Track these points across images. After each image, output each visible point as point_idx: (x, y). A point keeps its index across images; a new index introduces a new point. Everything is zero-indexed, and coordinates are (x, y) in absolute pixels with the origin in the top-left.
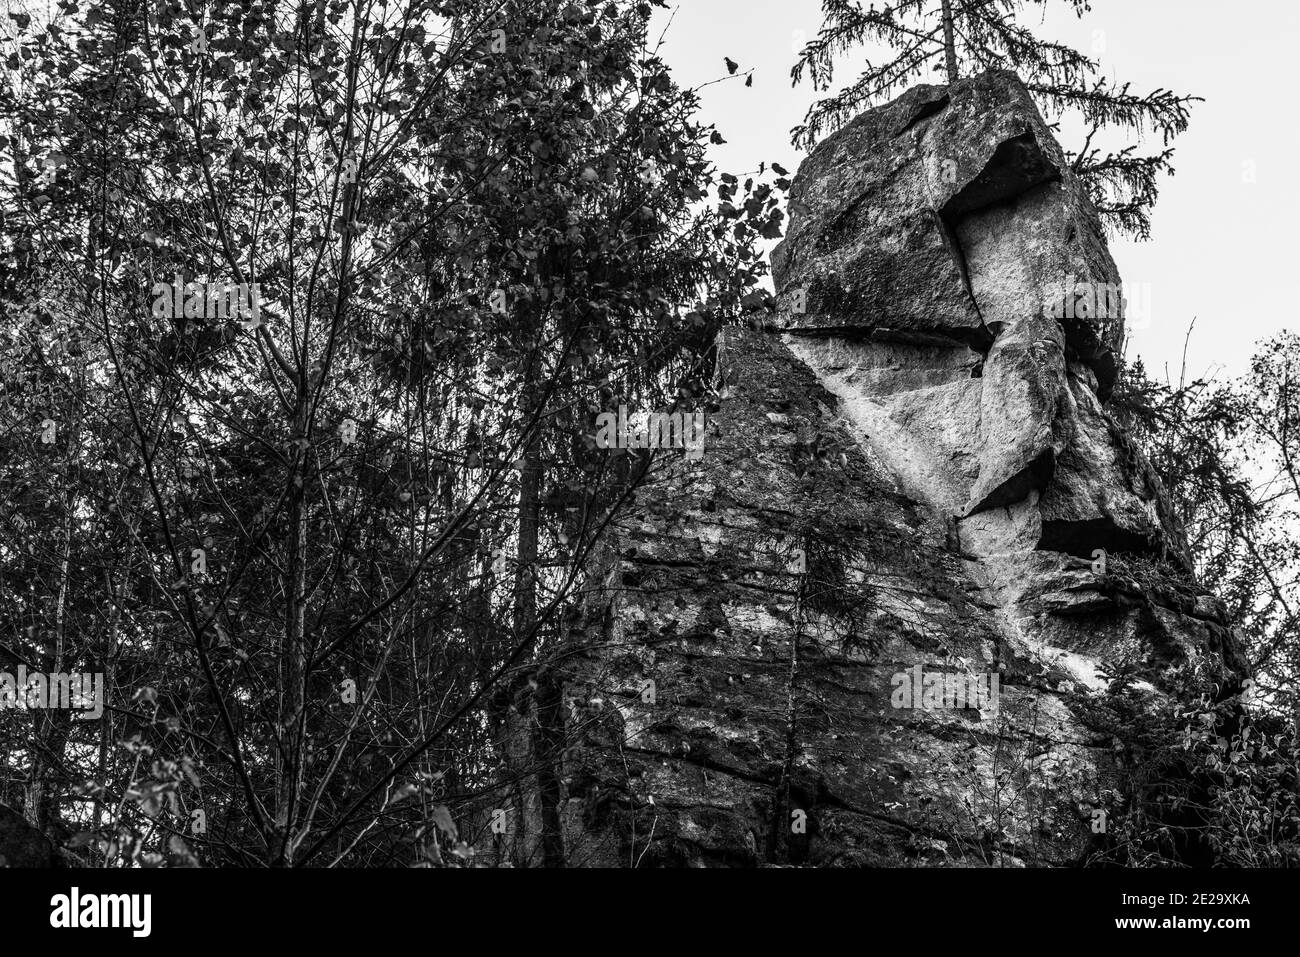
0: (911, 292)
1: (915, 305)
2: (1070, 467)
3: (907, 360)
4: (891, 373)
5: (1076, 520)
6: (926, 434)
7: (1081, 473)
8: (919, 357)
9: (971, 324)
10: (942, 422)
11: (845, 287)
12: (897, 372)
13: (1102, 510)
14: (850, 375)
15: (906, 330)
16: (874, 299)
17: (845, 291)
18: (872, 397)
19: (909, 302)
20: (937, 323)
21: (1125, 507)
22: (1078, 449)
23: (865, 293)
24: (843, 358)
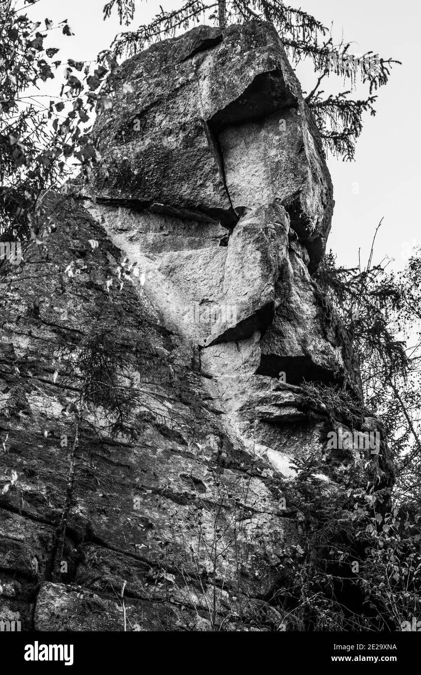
0: (181, 179)
1: (184, 188)
2: (284, 317)
3: (174, 228)
4: (162, 237)
5: (285, 356)
6: (184, 284)
7: (292, 322)
8: (183, 227)
9: (224, 206)
10: (196, 276)
11: (134, 170)
12: (166, 237)
13: (304, 350)
14: (132, 235)
15: (176, 206)
16: (154, 181)
17: (133, 173)
18: (147, 254)
19: (179, 186)
20: (198, 203)
21: (321, 349)
22: (291, 305)
23: (148, 177)
24: (128, 222)
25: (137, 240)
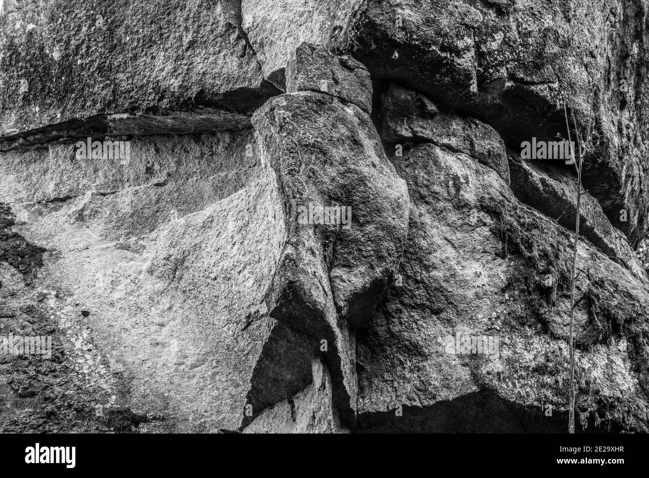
0: (149, 42)
1: (159, 63)
2: (422, 307)
3: (179, 163)
4: (152, 192)
5: (432, 402)
6: (206, 291)
7: (443, 315)
8: (198, 154)
9: (250, 81)
10: (227, 264)
11: (52, 51)
12: (162, 189)
13: (475, 377)
14: (81, 207)
15: (154, 110)
16: (96, 65)
17: (52, 59)
18: (121, 241)
19: (148, 61)
20: (195, 89)
21: (533, 364)
22: (434, 273)
23: (82, 57)
24: (69, 178)
25: (95, 213)
